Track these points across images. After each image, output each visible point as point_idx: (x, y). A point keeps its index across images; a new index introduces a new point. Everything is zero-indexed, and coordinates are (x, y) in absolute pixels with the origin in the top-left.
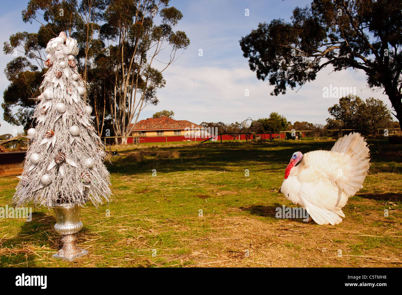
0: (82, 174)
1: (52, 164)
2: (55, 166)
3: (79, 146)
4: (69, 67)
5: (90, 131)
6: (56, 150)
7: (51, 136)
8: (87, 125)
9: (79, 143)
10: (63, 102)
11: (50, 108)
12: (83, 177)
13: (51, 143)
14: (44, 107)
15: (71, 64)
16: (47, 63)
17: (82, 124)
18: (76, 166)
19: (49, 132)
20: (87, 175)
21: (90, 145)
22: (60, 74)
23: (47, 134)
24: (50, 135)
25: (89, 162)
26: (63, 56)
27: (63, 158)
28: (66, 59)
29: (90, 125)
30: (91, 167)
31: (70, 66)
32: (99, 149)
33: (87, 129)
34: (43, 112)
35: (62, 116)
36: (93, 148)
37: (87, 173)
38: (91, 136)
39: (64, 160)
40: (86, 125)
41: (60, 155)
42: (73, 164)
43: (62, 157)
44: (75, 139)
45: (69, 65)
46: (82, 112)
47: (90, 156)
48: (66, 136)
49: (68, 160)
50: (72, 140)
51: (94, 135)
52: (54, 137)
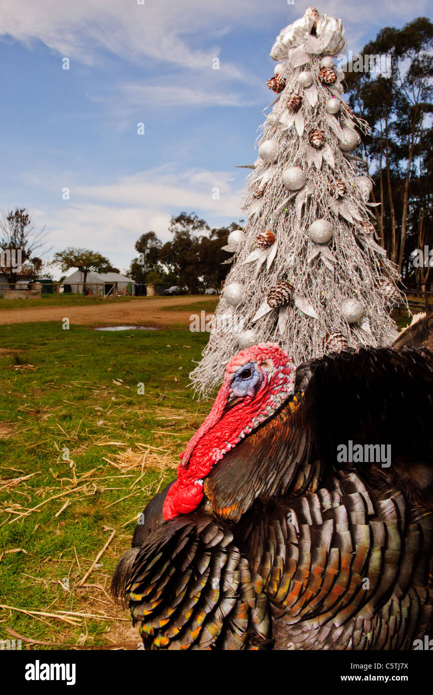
0: (328, 336)
1: (265, 308)
2: (270, 312)
3: (330, 268)
4: (320, 84)
5: (359, 234)
6: (274, 276)
7: (267, 245)
8: (354, 219)
9: (329, 260)
10: (301, 166)
11: (271, 180)
12: (330, 343)
13: (266, 260)
14: (259, 182)
15: (324, 76)
16: (272, 82)
17: (339, 215)
18: (315, 316)
19: (264, 234)
20: (340, 339)
21: (357, 269)
22: (298, 101)
23: (259, 241)
24: (265, 243)
25: (350, 308)
26: (307, 60)
27: (286, 294)
28: (315, 67)
29: (359, 219)
30: (353, 320)
31: (324, 80)
32: (382, 281)
33: (354, 229)
34: (257, 192)
35: (294, 197)
36: (365, 278)
37: (341, 336)
38: (362, 248)
39: (287, 298)
40: (350, 220)
41: (279, 288)
42: (311, 311)
43: (283, 291)
44: (320, 253)
45: (320, 79)
46: (342, 188)
47: (356, 296)
48: (299, 245)
49: (298, 302)
50: (312, 253)
51: (370, 243)
52: (274, 248)
